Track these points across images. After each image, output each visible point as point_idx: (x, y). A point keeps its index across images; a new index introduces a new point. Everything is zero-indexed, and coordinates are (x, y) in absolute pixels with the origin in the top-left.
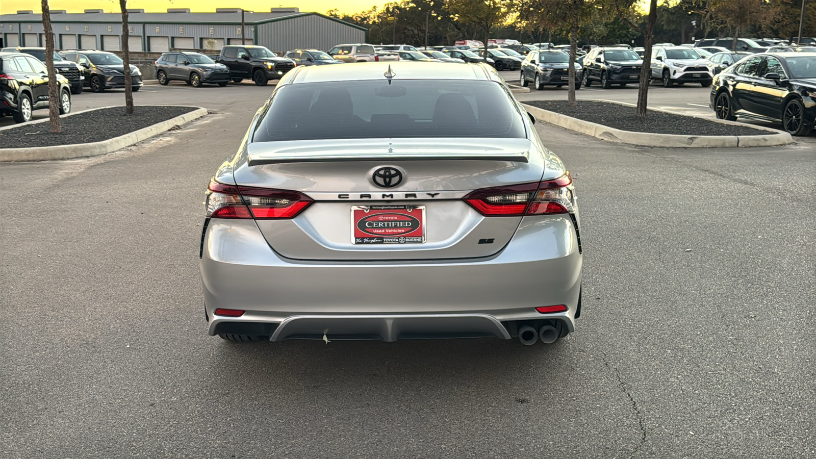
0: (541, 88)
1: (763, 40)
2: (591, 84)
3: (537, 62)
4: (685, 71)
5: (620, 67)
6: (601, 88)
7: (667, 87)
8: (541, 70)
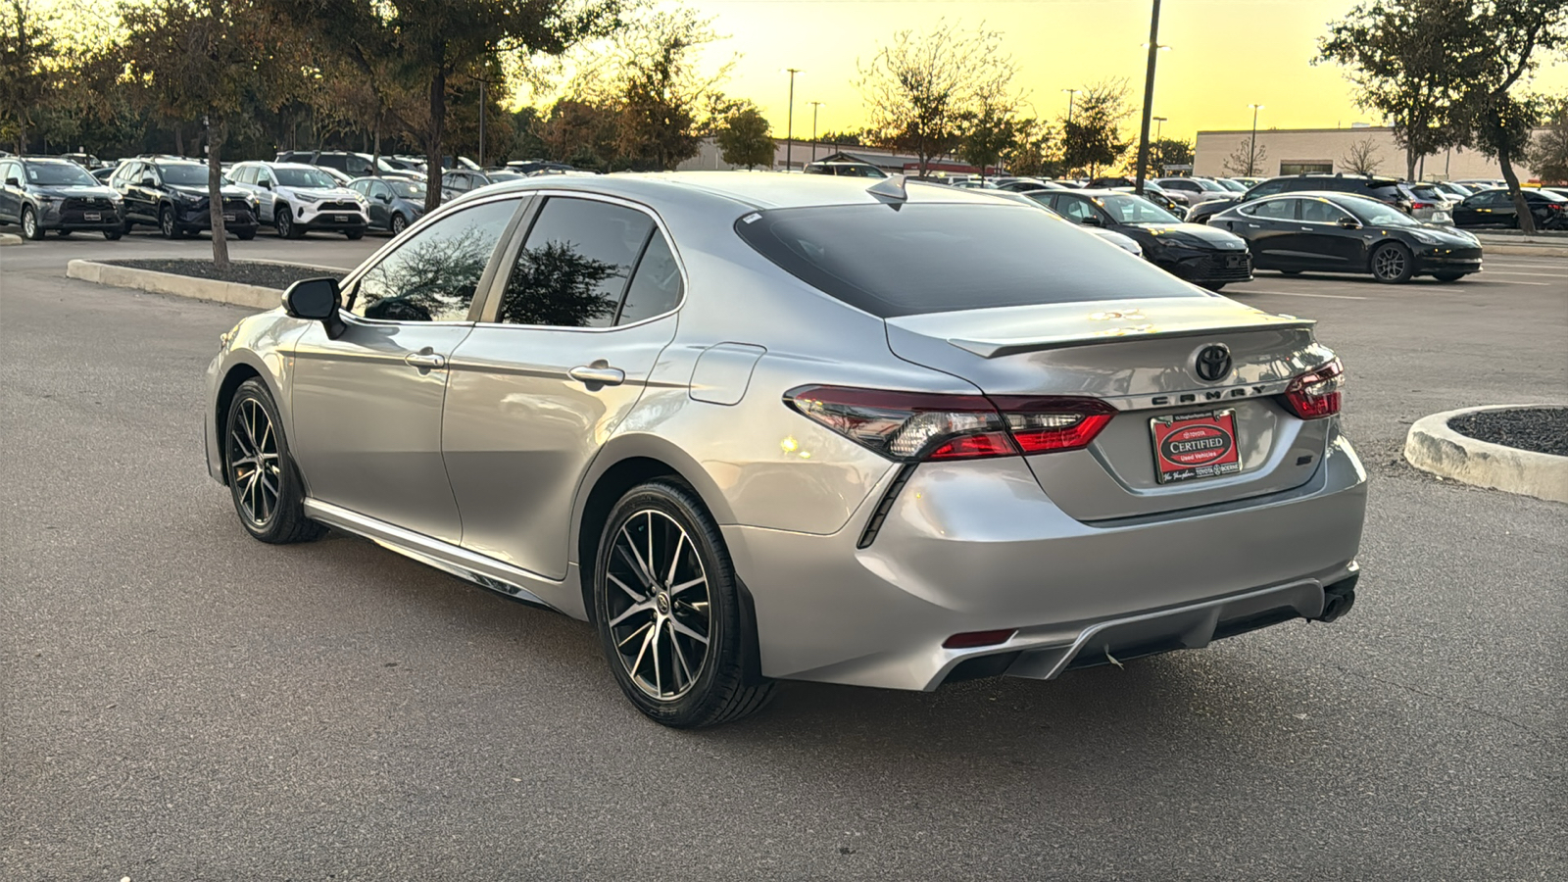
0: (40, 235)
1: (393, 158)
2: (131, 230)
3: (21, 183)
4: (319, 209)
5: (201, 198)
6: (163, 237)
7: (288, 238)
8: (37, 199)
